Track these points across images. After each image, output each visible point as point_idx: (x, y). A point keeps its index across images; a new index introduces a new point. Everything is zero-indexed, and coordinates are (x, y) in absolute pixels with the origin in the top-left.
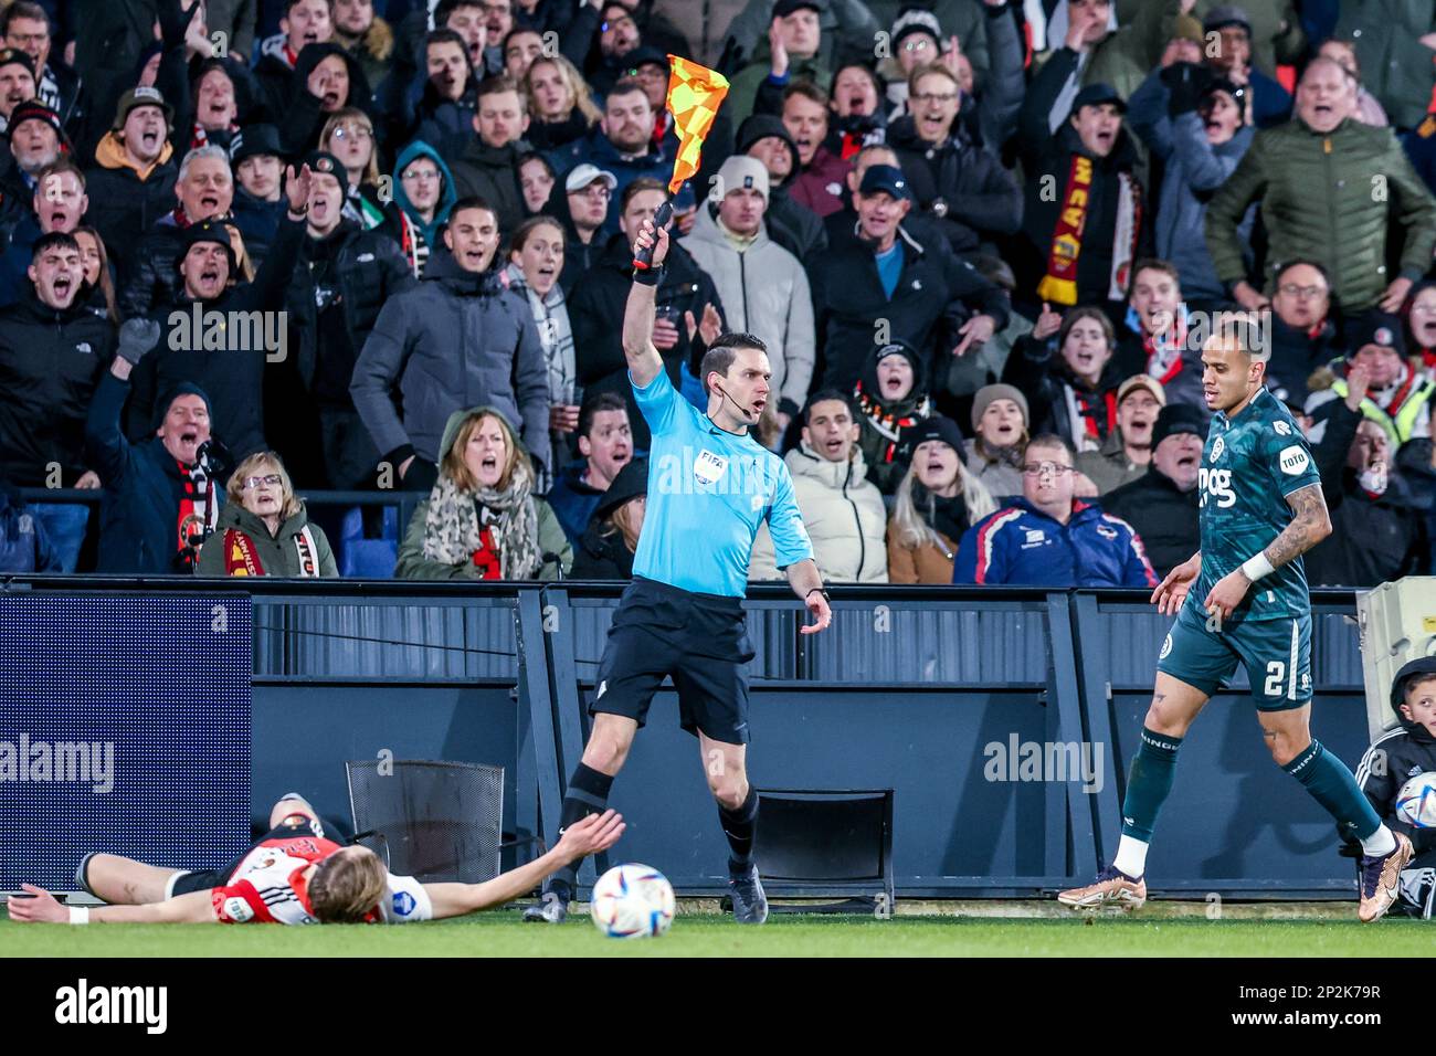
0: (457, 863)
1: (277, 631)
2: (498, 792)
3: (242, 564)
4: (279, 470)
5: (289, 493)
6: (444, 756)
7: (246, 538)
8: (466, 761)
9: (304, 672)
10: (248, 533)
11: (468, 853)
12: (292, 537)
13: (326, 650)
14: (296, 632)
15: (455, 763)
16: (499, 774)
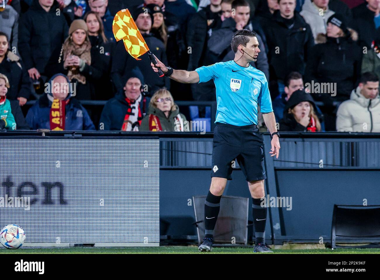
0: (232, 231)
1: (168, 150)
2: (247, 207)
3: (155, 127)
4: (170, 96)
5: (173, 103)
6: (227, 194)
7: (157, 118)
8: (235, 196)
9: (178, 165)
10: (158, 116)
11: (236, 228)
12: (174, 118)
13: (186, 157)
14: (175, 151)
15: (231, 197)
16: (247, 200)
